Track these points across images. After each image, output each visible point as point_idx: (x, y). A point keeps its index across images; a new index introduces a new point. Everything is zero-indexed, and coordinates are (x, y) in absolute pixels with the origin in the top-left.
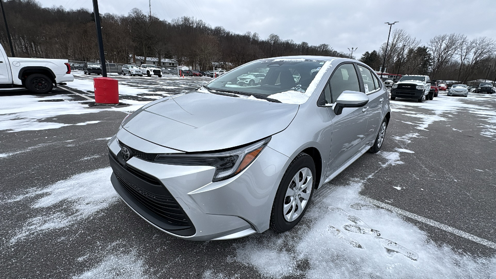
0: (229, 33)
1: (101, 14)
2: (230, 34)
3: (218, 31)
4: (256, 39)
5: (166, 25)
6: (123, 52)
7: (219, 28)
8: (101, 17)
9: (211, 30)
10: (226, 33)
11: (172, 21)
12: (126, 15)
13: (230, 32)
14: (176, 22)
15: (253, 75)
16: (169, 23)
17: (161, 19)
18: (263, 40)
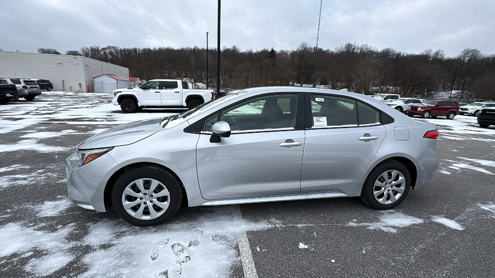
0: (400, 54)
1: (276, 51)
2: (402, 55)
3: (386, 54)
4: (439, 57)
5: (329, 53)
6: (284, 81)
7: (387, 50)
8: (276, 54)
9: (378, 53)
10: (396, 54)
11: (336, 49)
12: (295, 50)
13: (401, 52)
14: (339, 49)
15: (402, 101)
16: (332, 52)
17: (325, 49)
18: (450, 58)
